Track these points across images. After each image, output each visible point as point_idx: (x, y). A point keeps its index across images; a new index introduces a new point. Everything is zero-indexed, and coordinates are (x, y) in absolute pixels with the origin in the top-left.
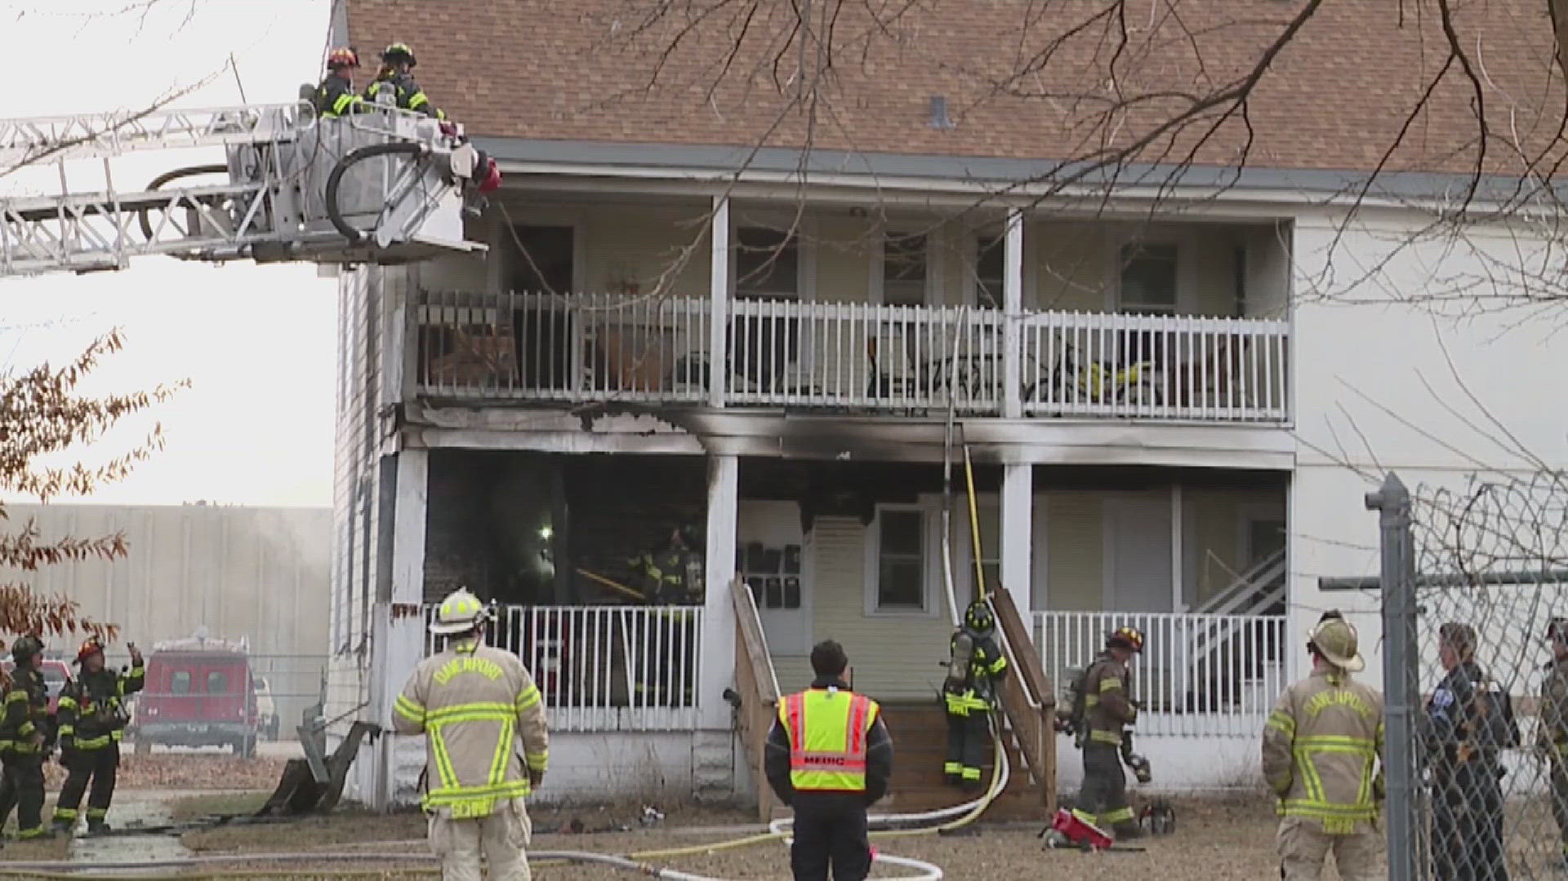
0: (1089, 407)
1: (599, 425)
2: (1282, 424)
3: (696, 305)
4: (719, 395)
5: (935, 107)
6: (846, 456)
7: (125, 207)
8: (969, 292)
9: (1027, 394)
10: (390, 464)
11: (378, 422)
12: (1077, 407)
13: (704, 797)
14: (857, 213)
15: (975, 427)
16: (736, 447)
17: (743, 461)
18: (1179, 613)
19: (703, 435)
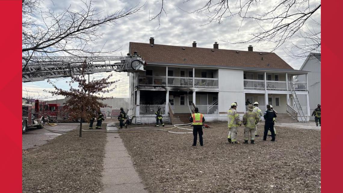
0: (201, 86)
1: (156, 88)
2: (218, 88)
3: (165, 77)
4: (167, 85)
5: (185, 60)
6: (179, 91)
7: (111, 66)
8: (188, 76)
9: (195, 85)
10: (136, 92)
11: (134, 88)
12: (200, 86)
13: (166, 122)
14: (179, 69)
15: (190, 88)
16: (169, 90)
17: (169, 91)
18: (208, 105)
19: (166, 89)
